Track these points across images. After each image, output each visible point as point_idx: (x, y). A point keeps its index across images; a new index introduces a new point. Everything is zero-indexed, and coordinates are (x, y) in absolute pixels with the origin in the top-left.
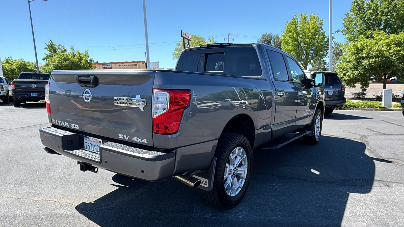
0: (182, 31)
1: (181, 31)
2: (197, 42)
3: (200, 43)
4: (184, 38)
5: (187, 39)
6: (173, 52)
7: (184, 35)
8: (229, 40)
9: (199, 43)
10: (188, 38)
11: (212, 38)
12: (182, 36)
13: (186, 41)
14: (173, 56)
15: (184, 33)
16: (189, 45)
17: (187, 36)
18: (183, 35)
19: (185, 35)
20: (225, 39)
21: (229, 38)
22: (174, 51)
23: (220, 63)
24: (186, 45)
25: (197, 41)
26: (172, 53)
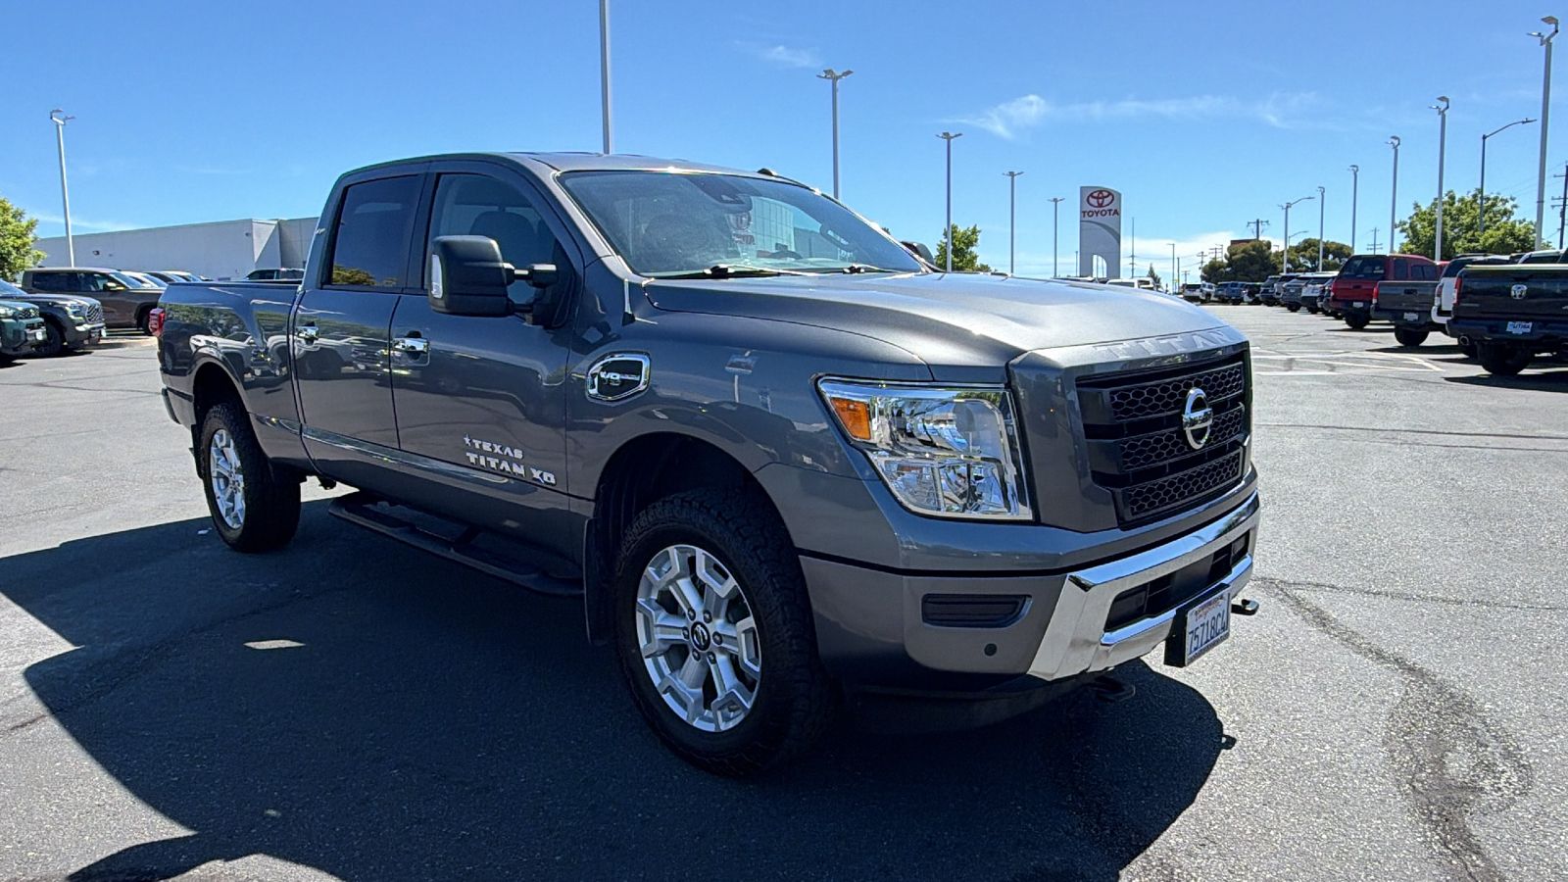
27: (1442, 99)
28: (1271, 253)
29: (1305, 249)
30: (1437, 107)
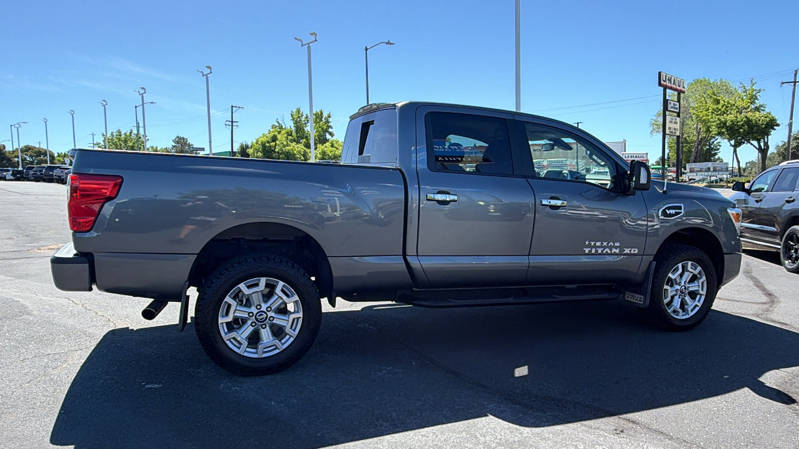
0: (662, 74)
1: (660, 74)
2: (708, 94)
3: (715, 97)
4: (665, 88)
5: (675, 90)
6: (652, 120)
7: (667, 81)
8: (795, 85)
9: (713, 96)
10: (678, 88)
11: (750, 82)
12: (660, 84)
13: (671, 95)
14: (652, 128)
15: (666, 76)
16: (678, 104)
17: (674, 83)
18: (662, 82)
19: (670, 80)
20: (783, 83)
21: (795, 79)
22: (655, 118)
23: (764, 141)
24: (670, 103)
25: (709, 92)
26: (649, 123)
27: (143, 88)
28: (6, 151)
29: (27, 151)
30: (138, 92)
